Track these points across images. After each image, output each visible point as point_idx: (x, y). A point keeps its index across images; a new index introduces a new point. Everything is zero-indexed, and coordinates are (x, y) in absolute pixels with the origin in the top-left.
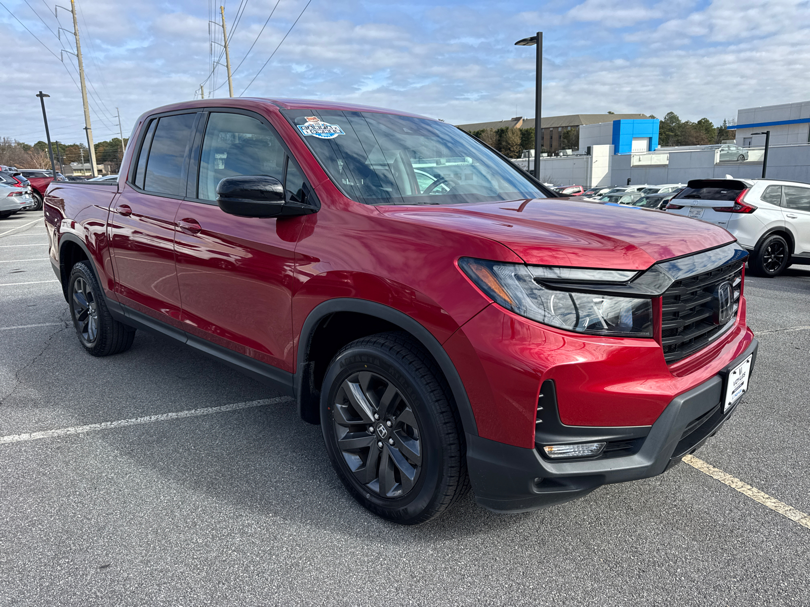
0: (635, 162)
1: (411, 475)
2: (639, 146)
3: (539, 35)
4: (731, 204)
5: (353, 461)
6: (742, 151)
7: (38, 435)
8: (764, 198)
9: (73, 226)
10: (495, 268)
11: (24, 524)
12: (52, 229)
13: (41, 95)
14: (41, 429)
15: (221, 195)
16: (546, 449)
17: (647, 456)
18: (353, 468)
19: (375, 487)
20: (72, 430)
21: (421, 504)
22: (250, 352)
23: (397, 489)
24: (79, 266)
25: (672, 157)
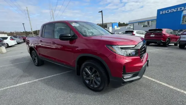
0: (115, 29)
1: (99, 83)
2: (116, 27)
3: (102, 11)
4: (132, 34)
5: (87, 82)
6: (130, 27)
7: (29, 82)
8: (136, 33)
9: (31, 44)
10: (113, 46)
11: (28, 100)
12: (28, 45)
13: (23, 24)
14: (29, 81)
15: (60, 37)
16: (124, 77)
17: (139, 76)
18: (87, 83)
19: (92, 86)
20: (35, 80)
21: (101, 88)
22: (65, 64)
23: (96, 86)
24: (33, 51)
25: (121, 28)
